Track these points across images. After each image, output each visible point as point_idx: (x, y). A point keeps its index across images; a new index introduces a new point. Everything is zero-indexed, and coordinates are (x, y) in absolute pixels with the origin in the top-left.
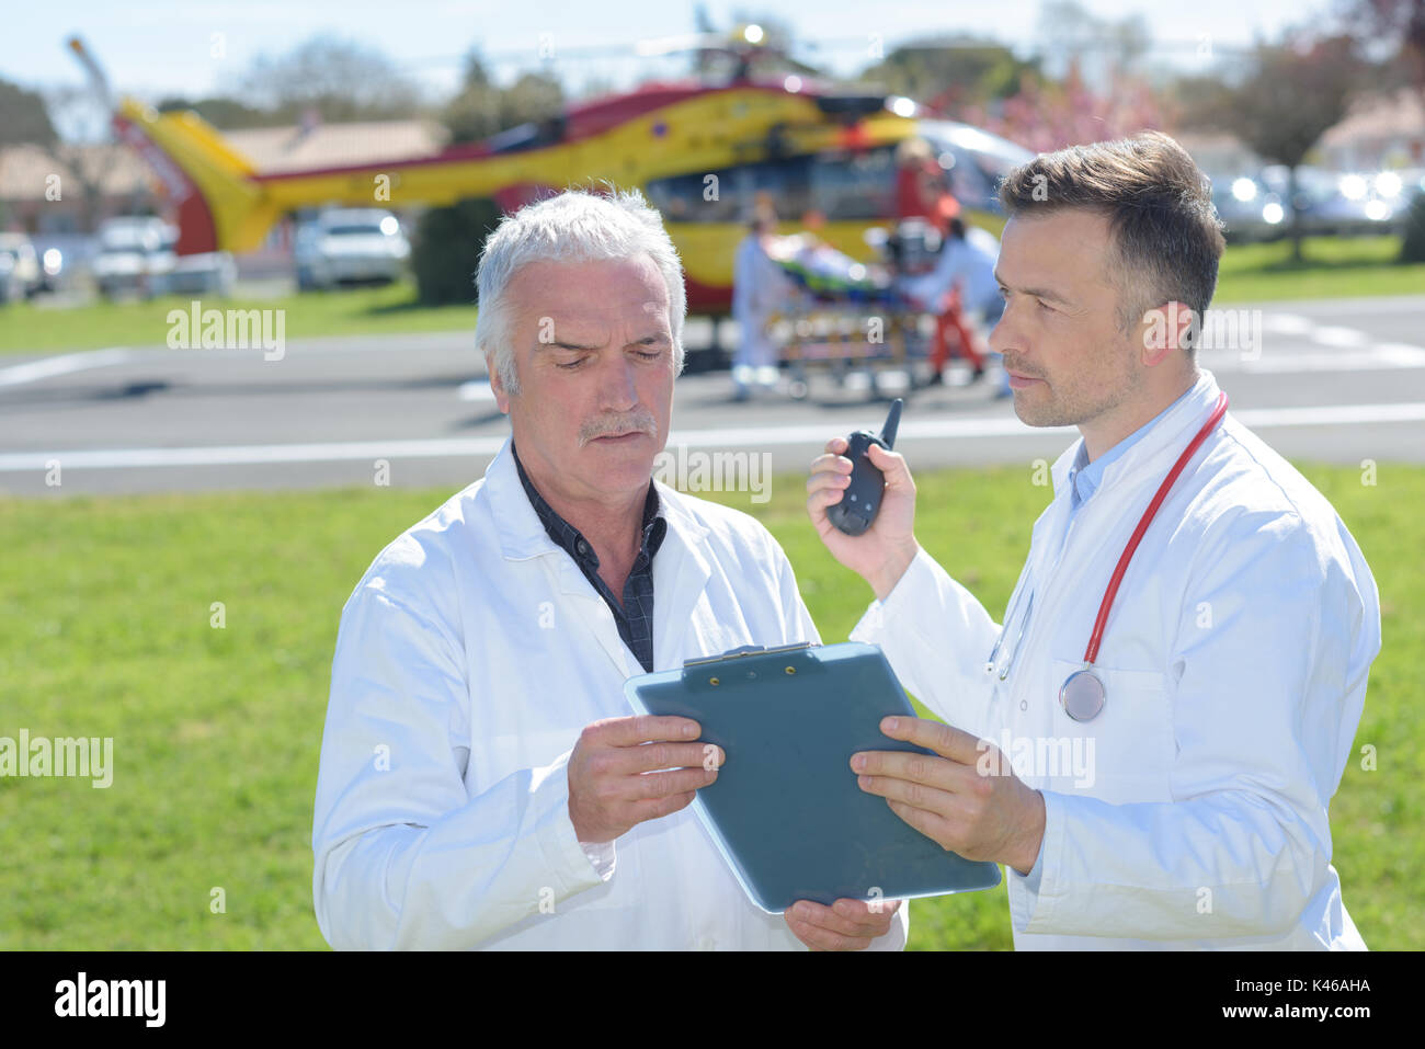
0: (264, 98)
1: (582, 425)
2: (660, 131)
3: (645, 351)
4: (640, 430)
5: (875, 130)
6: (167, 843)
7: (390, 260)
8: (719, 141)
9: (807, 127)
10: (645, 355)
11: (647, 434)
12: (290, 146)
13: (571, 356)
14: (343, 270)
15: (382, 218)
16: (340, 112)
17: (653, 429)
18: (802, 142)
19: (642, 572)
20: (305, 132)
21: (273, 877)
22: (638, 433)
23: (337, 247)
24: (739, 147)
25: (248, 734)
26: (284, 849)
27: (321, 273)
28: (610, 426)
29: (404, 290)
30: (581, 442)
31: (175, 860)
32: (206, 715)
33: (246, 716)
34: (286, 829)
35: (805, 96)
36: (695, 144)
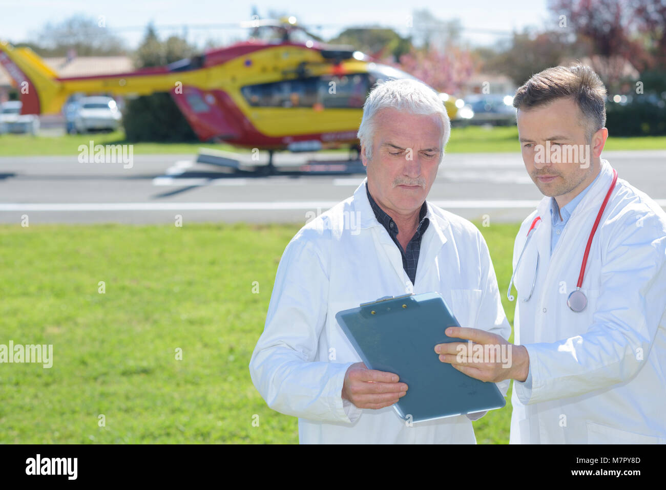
0: (48, 44)
1: (395, 178)
2: (248, 63)
3: (428, 154)
4: (420, 185)
5: (348, 67)
6: (50, 380)
7: (112, 120)
8: (275, 69)
9: (316, 64)
10: (428, 155)
11: (421, 187)
12: (62, 66)
13: (396, 151)
14: (90, 124)
15: (109, 101)
16: (85, 51)
17: (424, 186)
18: (314, 71)
19: (416, 240)
20: (69, 60)
21: (103, 395)
22: (418, 186)
23: (87, 113)
24: (284, 73)
25: (80, 332)
26: (104, 383)
27: (80, 125)
28: (406, 181)
29: (119, 134)
30: (394, 186)
31: (53, 387)
32: (58, 323)
33: (76, 324)
34: (105, 374)
35: (314, 49)
36: (264, 70)
